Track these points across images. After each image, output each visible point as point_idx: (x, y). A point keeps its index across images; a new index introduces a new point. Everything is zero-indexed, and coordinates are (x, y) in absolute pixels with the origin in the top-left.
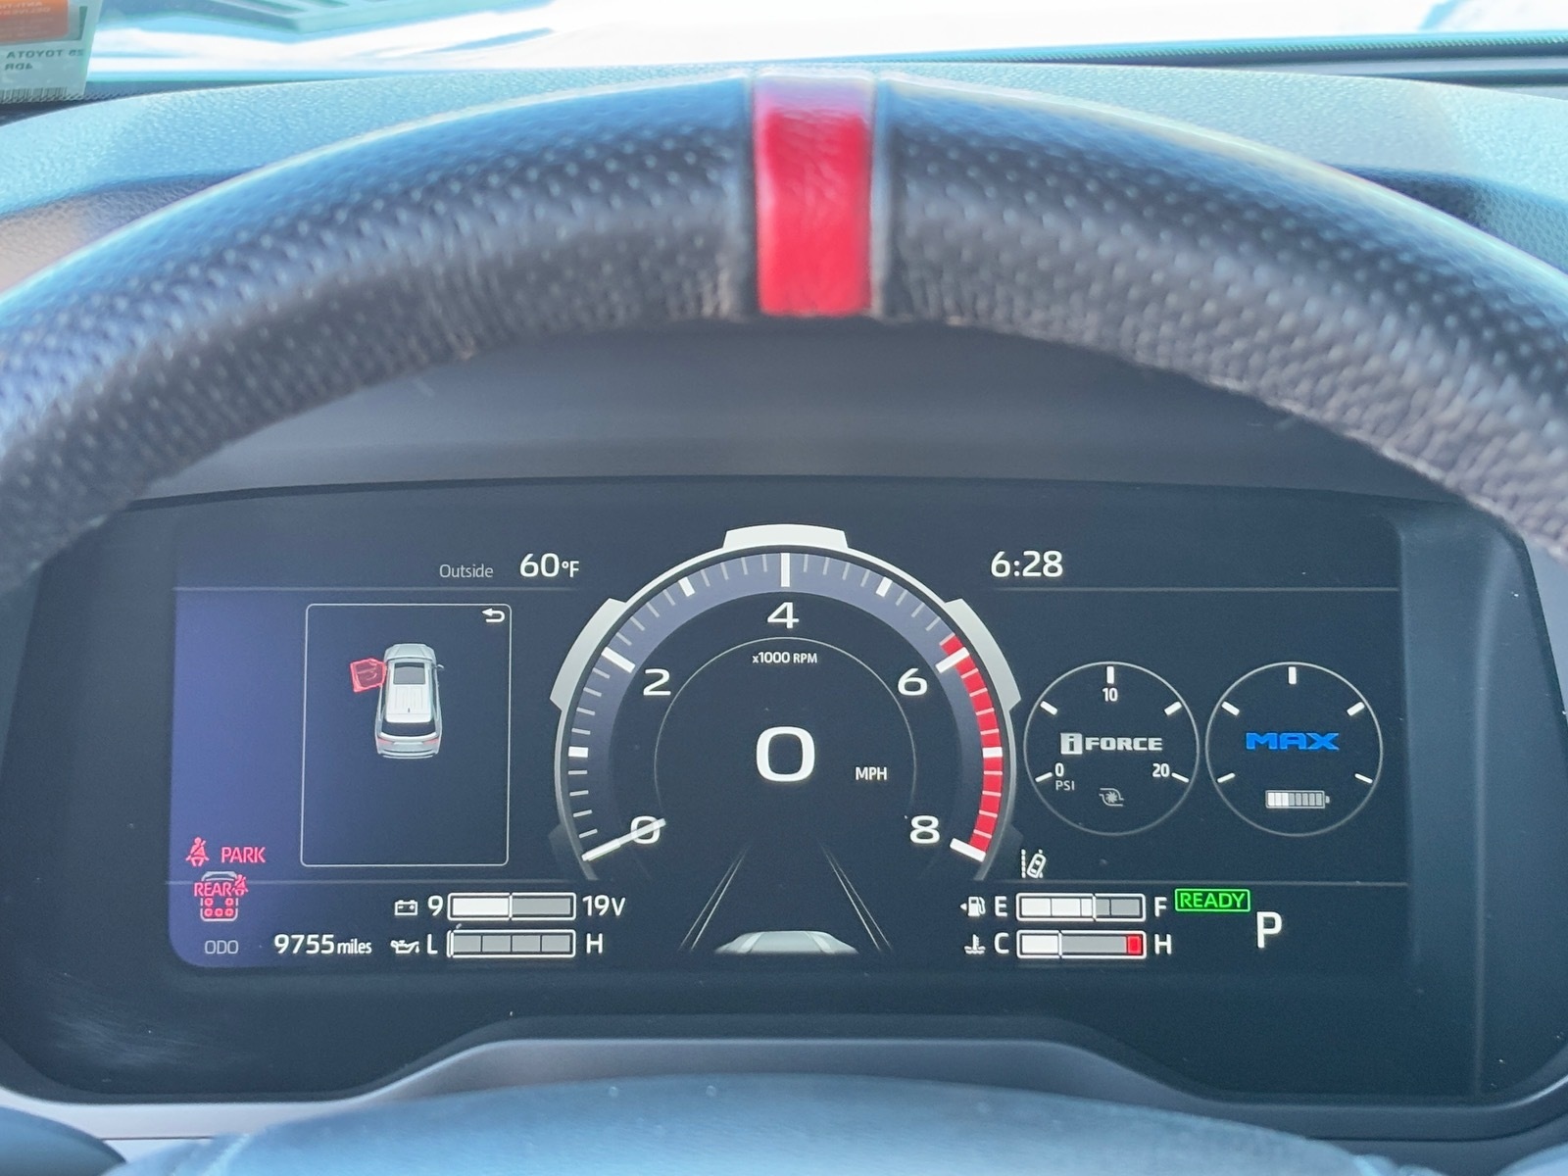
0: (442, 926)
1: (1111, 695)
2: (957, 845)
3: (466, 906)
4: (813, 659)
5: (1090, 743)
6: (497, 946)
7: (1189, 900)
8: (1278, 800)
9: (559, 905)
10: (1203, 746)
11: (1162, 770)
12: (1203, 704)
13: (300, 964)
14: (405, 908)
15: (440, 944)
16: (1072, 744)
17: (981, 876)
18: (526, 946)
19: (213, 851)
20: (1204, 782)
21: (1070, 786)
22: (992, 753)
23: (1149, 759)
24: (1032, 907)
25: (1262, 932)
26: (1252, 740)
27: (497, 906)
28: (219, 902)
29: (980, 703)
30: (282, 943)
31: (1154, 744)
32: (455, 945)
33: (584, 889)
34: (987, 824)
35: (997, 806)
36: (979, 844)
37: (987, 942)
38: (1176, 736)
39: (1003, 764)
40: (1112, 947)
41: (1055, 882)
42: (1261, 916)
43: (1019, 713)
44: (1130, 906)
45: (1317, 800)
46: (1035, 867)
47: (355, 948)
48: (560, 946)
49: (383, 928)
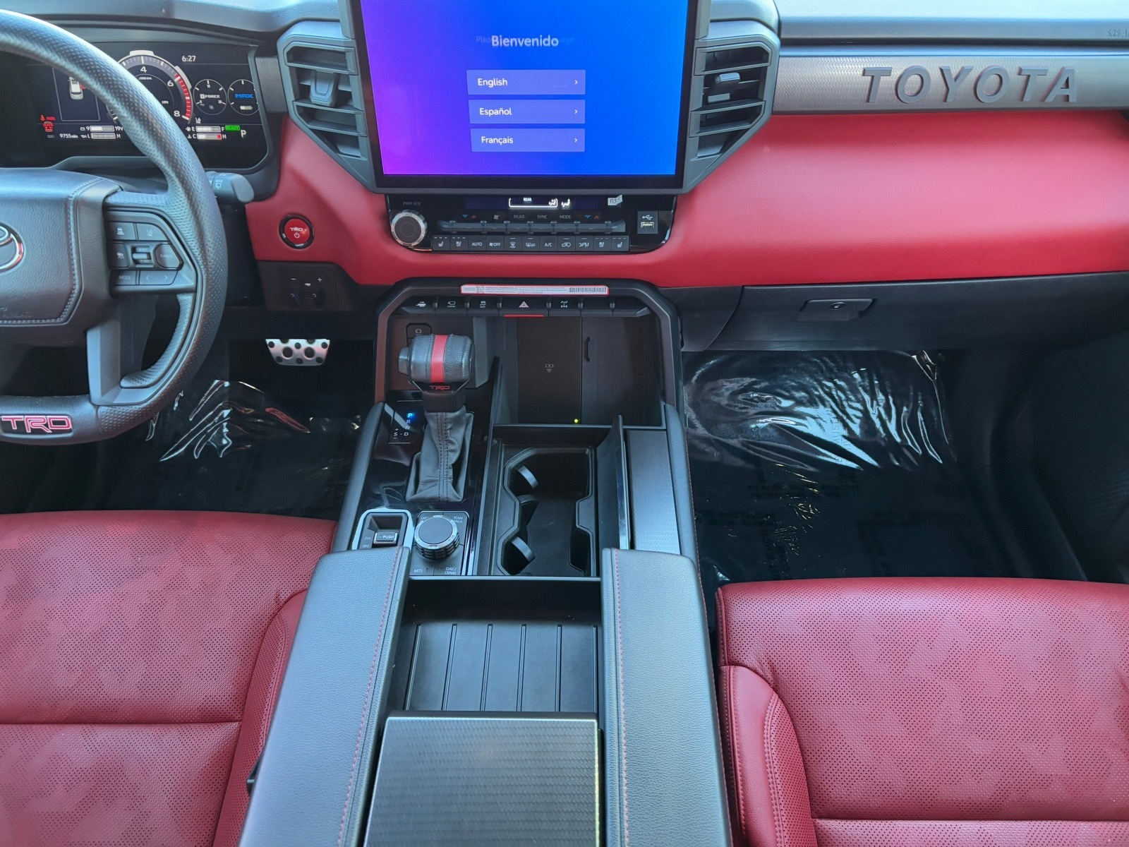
0: (89, 132)
1: (209, 86)
2: (183, 117)
3: (93, 128)
4: (151, 78)
5: (206, 96)
6: (101, 137)
7: (228, 128)
8: (243, 108)
9: (111, 128)
10: (227, 96)
11: (220, 102)
12: (227, 88)
13: (65, 140)
14: (82, 129)
15: (90, 136)
16: (203, 96)
17: (189, 123)
18: (106, 137)
19: (45, 117)
20: (228, 105)
21: (203, 105)
22: (187, 98)
23: (217, 99)
24: (199, 129)
25: (242, 134)
26: (236, 95)
27: (99, 128)
28: (48, 128)
29: (184, 88)
30: (61, 135)
31: (218, 96)
32: (93, 136)
33: (115, 125)
34: (189, 113)
35: (190, 109)
36: (188, 116)
37: (192, 136)
38: (222, 94)
39: (190, 100)
40: (215, 137)
41: (203, 124)
42: (242, 131)
43: (192, 90)
44: (218, 129)
45: (250, 108)
46: (198, 121)
47: (75, 136)
48: (112, 136)
49: (79, 133)
